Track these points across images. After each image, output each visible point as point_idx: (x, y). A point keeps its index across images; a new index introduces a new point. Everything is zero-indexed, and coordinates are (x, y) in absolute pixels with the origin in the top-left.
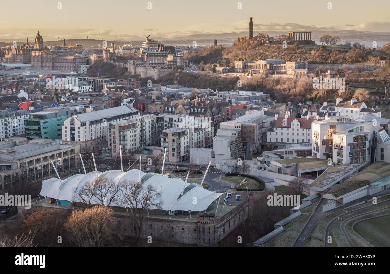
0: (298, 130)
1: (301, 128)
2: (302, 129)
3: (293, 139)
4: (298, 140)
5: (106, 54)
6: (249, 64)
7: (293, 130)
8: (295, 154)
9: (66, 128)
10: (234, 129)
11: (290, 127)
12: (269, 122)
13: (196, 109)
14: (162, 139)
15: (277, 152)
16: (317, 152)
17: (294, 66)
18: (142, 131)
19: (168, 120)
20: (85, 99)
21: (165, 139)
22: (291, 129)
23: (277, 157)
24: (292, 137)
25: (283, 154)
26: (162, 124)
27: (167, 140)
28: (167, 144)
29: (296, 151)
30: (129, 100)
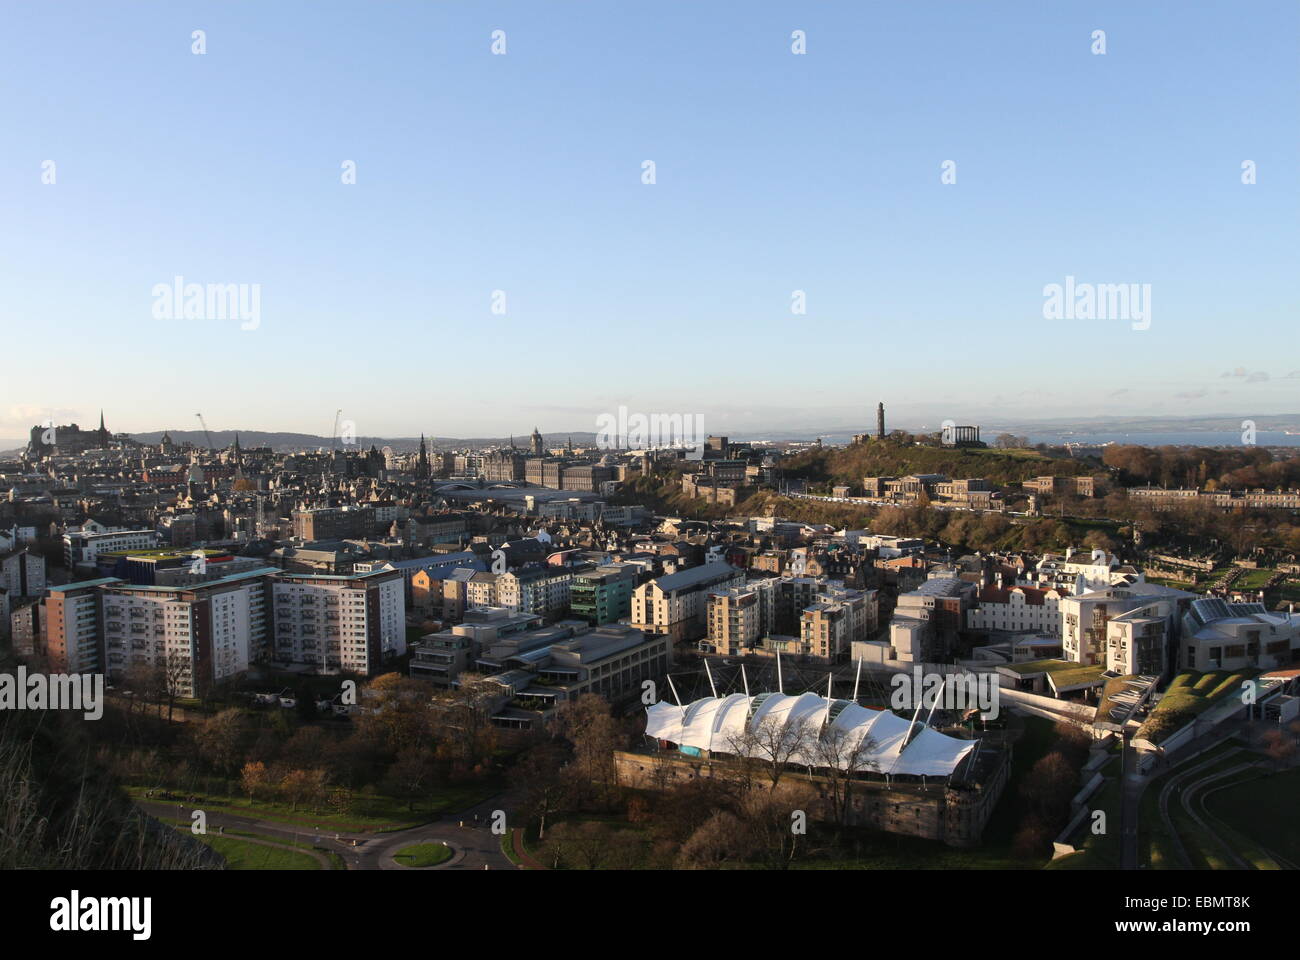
0: (1022, 607)
1: (1027, 603)
2: (1028, 606)
3: (1013, 624)
4: (1022, 624)
5: (647, 464)
6: (887, 483)
7: (1013, 606)
8: (1032, 654)
9: (638, 601)
10: (924, 608)
11: (1008, 602)
12: (969, 593)
13: (838, 568)
14: (803, 624)
15: (999, 649)
16: (1073, 652)
17: (966, 487)
18: (763, 607)
19: (801, 588)
20: (648, 547)
21: (808, 625)
22: (1011, 605)
23: (1002, 658)
24: (1012, 620)
25: (1012, 653)
26: (791, 596)
27: (811, 625)
28: (811, 633)
29: (1033, 649)
30: (718, 548)
